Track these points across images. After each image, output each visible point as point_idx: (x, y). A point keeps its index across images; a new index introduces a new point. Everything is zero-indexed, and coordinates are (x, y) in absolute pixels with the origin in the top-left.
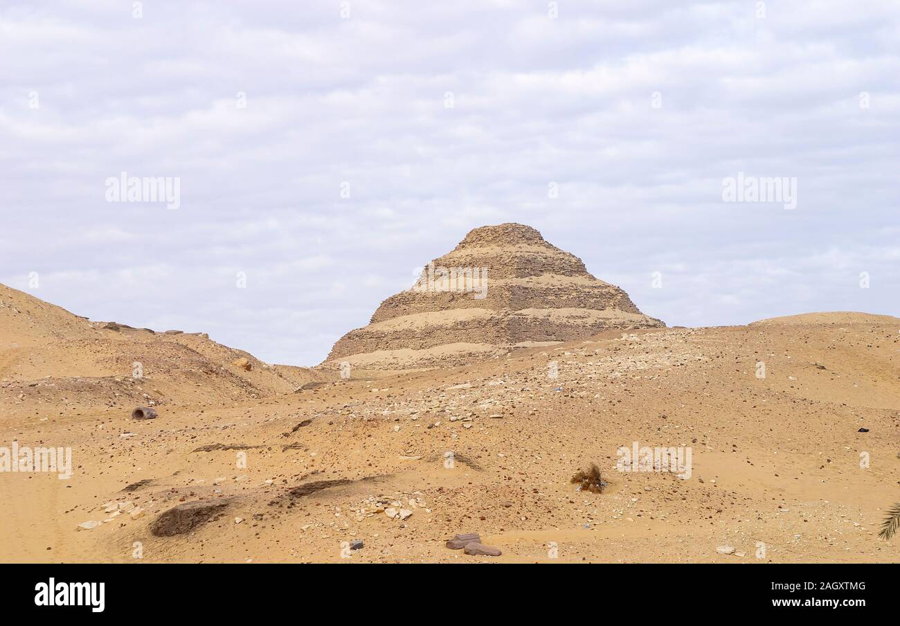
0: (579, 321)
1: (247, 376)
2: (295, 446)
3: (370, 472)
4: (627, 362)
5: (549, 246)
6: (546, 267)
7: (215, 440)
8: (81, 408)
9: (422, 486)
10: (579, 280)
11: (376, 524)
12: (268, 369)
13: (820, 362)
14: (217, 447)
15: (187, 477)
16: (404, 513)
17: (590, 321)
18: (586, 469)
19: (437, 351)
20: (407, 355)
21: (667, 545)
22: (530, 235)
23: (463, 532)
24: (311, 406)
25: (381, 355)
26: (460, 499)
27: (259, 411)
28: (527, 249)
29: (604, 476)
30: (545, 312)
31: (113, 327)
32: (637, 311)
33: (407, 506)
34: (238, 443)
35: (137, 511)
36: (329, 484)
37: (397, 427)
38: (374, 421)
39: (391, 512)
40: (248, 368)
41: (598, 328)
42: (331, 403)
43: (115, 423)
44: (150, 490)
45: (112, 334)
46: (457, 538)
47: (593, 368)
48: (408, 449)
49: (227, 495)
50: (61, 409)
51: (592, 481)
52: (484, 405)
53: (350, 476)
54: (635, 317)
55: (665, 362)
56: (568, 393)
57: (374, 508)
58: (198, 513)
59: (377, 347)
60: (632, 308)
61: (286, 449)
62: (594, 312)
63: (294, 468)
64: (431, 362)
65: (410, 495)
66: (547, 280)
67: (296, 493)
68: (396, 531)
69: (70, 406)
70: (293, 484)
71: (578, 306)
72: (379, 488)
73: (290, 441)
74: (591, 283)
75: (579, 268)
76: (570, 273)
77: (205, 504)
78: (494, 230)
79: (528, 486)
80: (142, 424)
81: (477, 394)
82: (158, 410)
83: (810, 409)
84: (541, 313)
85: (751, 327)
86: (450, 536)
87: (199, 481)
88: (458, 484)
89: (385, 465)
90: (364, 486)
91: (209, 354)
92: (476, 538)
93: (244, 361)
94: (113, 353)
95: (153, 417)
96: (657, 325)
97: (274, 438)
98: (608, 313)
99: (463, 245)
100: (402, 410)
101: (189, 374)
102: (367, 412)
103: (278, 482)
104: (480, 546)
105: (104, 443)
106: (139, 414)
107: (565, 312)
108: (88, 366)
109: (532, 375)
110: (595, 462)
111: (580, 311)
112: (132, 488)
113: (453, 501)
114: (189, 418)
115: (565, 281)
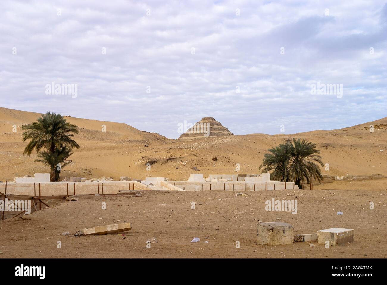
0: (220, 133)
1: (164, 140)
2: (169, 152)
3: (181, 157)
4: (224, 140)
5: (216, 121)
6: (215, 124)
7: (156, 151)
8: (137, 145)
9: (188, 159)
10: (220, 126)
11: (180, 165)
12: (168, 139)
13: (254, 142)
14: (157, 152)
15: (152, 156)
16: (185, 163)
17: (222, 133)
18: (214, 157)
19: (197, 137)
20: (192, 138)
21: (226, 170)
22: (213, 119)
23: (194, 167)
24: (173, 146)
25: (188, 138)
26: (194, 161)
27: (165, 146)
28: (212, 121)
29: (217, 159)
30: (215, 131)
31: (144, 132)
32: (230, 132)
33: (186, 162)
34: (160, 151)
35: (143, 161)
36: (174, 158)
37: (185, 150)
38: (182, 149)
39: (183, 163)
40: (164, 139)
41: (223, 134)
42: (176, 145)
43: (142, 147)
44: (146, 158)
45: (144, 133)
46: (193, 168)
47: (218, 141)
48: (187, 153)
49: (157, 160)
50: (134, 145)
51: (215, 159)
52: (199, 147)
53: (177, 157)
54: (229, 133)
55: (230, 141)
56: (213, 145)
57: (180, 162)
58: (153, 162)
59: (187, 136)
60: (229, 131)
61: (167, 152)
62: (223, 132)
63: (168, 156)
64: (196, 139)
65: (186, 161)
66: (215, 126)
67: (168, 160)
68: (183, 166)
69: (135, 144)
70: (168, 158)
71: (220, 131)
72: (182, 159)
73: (168, 151)
74: (222, 127)
75: (220, 125)
76: (219, 125)
77: (154, 161)
78: (207, 118)
79: (205, 160)
80: (146, 147)
81: (199, 145)
82: (148, 145)
83: (251, 149)
84: (214, 132)
85: (246, 135)
86: (192, 167)
87: (154, 157)
88: (194, 159)
89: (183, 156)
90: (179, 159)
91: (158, 137)
92: (196, 168)
93: (164, 138)
94: (143, 136)
95: (148, 146)
96: (233, 134)
97: (166, 151)
98: (225, 132)
99: (202, 120)
100: (186, 147)
101: (155, 140)
102: (181, 147)
103: (166, 158)
104: (197, 169)
105: (140, 150)
106: (145, 146)
107: (218, 132)
108: (139, 138)
109: (208, 142)
110: (216, 156)
111: (220, 132)
112: (143, 158)
113: (193, 162)
114: (153, 147)
115: (218, 126)
